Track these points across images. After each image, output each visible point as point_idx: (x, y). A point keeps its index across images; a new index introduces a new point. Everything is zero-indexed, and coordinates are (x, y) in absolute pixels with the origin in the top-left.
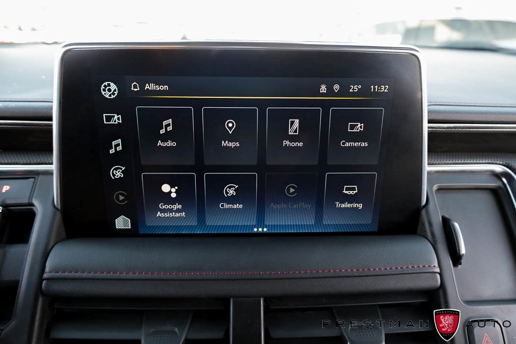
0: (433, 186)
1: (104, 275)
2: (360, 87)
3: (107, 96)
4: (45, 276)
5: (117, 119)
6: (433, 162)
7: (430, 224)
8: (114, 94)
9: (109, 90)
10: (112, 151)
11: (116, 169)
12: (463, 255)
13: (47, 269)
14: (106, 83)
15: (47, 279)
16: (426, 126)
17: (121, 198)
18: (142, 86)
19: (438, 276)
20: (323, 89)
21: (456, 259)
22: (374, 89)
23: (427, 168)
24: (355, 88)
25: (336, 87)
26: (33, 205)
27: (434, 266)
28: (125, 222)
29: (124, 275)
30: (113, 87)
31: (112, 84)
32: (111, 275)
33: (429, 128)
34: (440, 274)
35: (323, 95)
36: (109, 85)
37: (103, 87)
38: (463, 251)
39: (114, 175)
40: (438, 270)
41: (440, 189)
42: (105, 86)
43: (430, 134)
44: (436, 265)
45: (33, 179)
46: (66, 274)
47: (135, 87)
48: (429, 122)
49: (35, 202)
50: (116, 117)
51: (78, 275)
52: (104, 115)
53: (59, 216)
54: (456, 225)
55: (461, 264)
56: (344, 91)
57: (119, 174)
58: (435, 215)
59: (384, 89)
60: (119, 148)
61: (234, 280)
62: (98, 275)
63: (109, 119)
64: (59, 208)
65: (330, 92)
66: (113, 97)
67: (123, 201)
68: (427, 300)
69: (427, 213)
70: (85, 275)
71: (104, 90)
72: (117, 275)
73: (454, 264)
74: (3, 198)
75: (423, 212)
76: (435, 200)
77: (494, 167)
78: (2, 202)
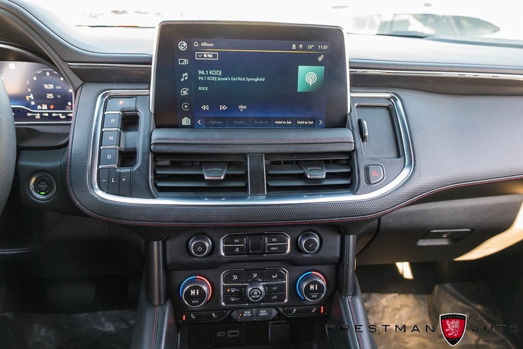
0: (354, 104)
1: (183, 142)
2: (313, 46)
3: (181, 49)
4: (152, 143)
5: (186, 62)
6: (353, 90)
7: (351, 121)
8: (185, 48)
9: (183, 46)
10: (182, 80)
11: (184, 90)
12: (367, 136)
13: (153, 140)
14: (181, 42)
16: (348, 70)
17: (186, 107)
18: (200, 44)
19: (353, 144)
20: (294, 46)
21: (363, 138)
22: (320, 47)
23: (349, 95)
24: (311, 47)
25: (301, 46)
26: (138, 111)
27: (351, 139)
28: (187, 122)
29: (193, 142)
30: (185, 44)
31: (184, 43)
32: (186, 142)
33: (350, 71)
34: (355, 144)
35: (294, 50)
36: (183, 43)
37: (179, 44)
38: (367, 134)
39: (183, 94)
40: (353, 142)
41: (358, 106)
42: (181, 44)
43: (351, 75)
44: (353, 139)
46: (164, 141)
47: (196, 44)
48: (351, 68)
49: (139, 110)
50: (185, 61)
52: (179, 59)
53: (153, 116)
54: (365, 122)
55: (366, 141)
56: (305, 48)
57: (185, 93)
58: (354, 118)
59: (325, 47)
60: (186, 78)
62: (180, 142)
63: (182, 62)
64: (153, 112)
65: (298, 48)
66: (184, 49)
67: (187, 108)
68: (348, 158)
69: (350, 116)
70: (173, 141)
71: (180, 46)
72: (190, 142)
73: (363, 141)
74: (121, 107)
75: (348, 116)
76: (355, 110)
77: (388, 95)
78: (122, 109)
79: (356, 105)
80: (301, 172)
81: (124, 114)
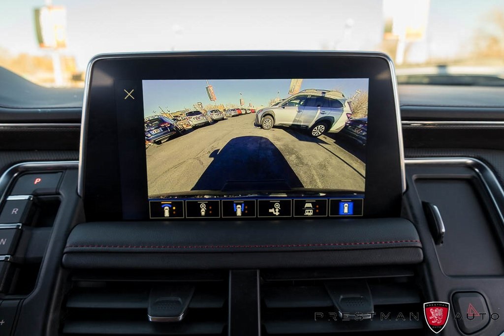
0: (412, 175)
1: (117, 249)
4: (66, 250)
6: (410, 155)
7: (411, 207)
12: (443, 233)
13: (68, 245)
15: (67, 253)
16: (399, 122)
19: (421, 251)
21: (437, 237)
23: (404, 161)
26: (59, 194)
27: (416, 241)
29: (134, 249)
32: (123, 249)
33: (403, 124)
34: (423, 249)
38: (443, 229)
40: (420, 245)
41: (418, 180)
43: (404, 130)
44: (419, 240)
45: (61, 173)
46: (85, 248)
48: (403, 119)
49: (61, 192)
51: (95, 248)
53: (81, 202)
54: (435, 207)
55: (442, 243)
58: (416, 199)
61: (232, 253)
62: (112, 249)
64: (82, 196)
68: (413, 275)
69: (408, 198)
70: (101, 248)
72: (129, 249)
73: (437, 243)
74: (34, 189)
75: (404, 198)
76: (414, 187)
77: (469, 161)
78: (34, 191)
79: (414, 177)
80: (326, 304)
81: (38, 199)
